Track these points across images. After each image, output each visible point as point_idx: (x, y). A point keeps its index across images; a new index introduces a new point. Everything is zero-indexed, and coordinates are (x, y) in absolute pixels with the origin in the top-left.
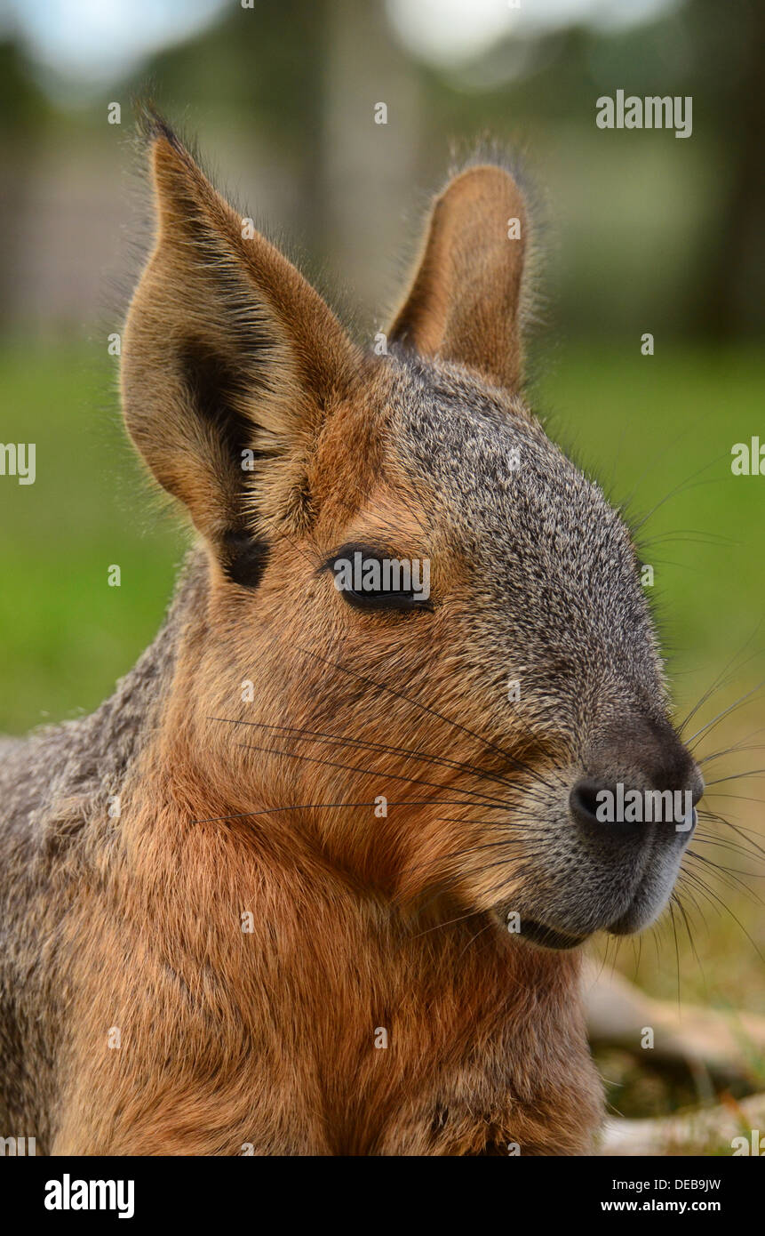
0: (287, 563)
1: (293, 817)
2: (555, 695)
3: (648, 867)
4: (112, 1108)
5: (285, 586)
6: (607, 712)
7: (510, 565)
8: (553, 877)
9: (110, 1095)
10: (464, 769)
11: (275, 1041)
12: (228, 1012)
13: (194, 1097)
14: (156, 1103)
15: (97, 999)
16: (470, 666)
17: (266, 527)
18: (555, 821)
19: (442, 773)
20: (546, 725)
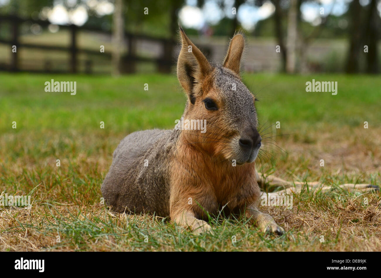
0: (198, 101)
1: (198, 144)
2: (237, 124)
3: (252, 152)
4: (179, 191)
5: (198, 105)
6: (245, 127)
7: (231, 103)
8: (236, 154)
9: (178, 189)
10: (223, 136)
11: (205, 181)
12: (197, 176)
13: (193, 189)
14: (186, 190)
15: (175, 174)
16: (224, 119)
17: (196, 95)
18: (236, 145)
19: (219, 137)
20: (235, 129)
